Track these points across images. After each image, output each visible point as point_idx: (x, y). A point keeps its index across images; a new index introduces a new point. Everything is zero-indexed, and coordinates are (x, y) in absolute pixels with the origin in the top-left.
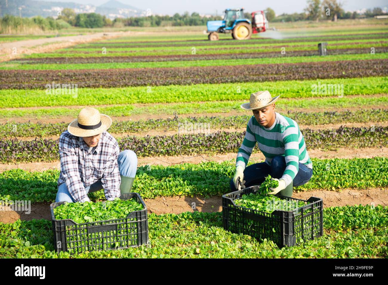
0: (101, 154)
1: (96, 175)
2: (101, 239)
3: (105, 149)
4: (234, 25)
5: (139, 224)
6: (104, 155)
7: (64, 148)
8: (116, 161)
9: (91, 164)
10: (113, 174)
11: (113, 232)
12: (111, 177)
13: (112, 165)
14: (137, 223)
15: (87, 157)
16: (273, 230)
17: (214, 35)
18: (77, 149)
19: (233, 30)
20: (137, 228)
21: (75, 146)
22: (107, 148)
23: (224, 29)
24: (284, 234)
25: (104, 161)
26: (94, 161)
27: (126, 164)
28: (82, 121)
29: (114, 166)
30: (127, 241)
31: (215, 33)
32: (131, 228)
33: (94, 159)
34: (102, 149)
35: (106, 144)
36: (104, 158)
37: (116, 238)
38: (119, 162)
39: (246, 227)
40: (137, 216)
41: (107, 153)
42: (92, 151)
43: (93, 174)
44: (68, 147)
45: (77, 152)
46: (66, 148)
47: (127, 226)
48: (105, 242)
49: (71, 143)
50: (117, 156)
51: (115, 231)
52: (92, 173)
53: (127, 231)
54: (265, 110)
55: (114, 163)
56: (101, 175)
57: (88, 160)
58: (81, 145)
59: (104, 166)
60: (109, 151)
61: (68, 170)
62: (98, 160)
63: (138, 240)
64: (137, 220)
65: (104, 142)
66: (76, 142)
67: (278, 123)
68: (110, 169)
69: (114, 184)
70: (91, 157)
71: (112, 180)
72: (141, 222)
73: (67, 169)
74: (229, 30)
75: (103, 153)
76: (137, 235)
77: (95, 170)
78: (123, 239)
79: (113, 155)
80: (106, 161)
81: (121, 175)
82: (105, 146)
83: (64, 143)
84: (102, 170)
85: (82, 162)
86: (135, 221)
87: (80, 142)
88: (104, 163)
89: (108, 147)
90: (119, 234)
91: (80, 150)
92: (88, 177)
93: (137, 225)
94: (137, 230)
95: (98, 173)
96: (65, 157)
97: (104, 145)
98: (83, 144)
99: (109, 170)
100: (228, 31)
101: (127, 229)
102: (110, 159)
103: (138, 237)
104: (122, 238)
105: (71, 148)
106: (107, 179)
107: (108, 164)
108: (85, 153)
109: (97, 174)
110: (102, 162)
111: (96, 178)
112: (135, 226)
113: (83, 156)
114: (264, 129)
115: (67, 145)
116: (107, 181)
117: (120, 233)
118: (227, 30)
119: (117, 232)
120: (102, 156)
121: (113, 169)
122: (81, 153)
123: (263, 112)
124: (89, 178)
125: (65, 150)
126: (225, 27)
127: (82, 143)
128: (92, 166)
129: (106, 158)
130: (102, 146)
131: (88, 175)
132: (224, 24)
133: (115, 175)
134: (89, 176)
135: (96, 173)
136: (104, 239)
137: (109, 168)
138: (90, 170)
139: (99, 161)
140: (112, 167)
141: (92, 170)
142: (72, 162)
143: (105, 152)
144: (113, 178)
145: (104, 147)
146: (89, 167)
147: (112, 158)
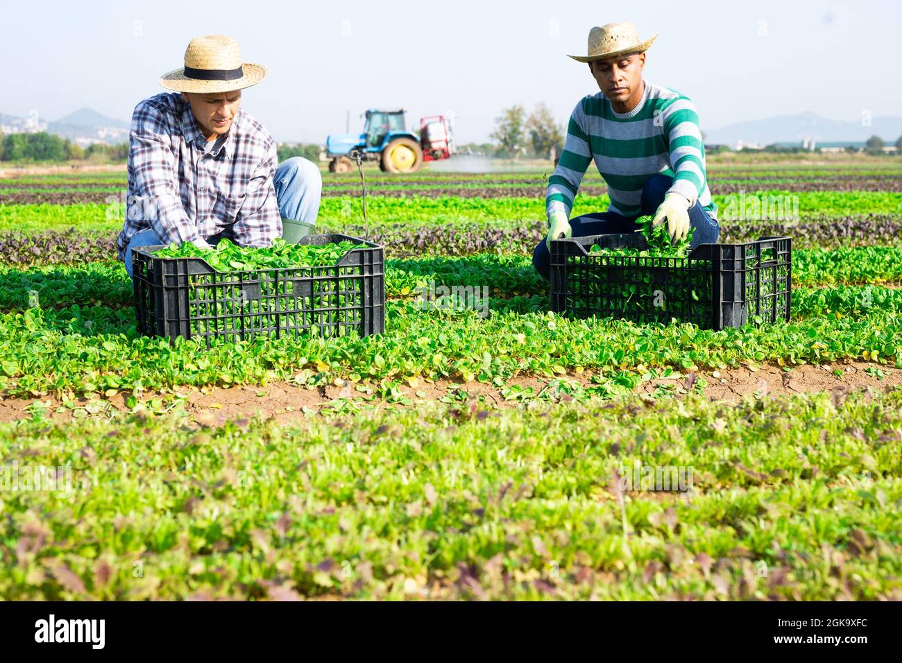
0: (234, 162)
1: (220, 213)
2: (273, 317)
3: (245, 148)
4: (386, 144)
5: (366, 282)
6: (244, 162)
7: (144, 132)
8: (270, 182)
9: (210, 184)
10: (265, 211)
11: (303, 302)
12: (259, 218)
13: (262, 190)
14: (361, 280)
15: (201, 165)
16: (694, 294)
17: (343, 162)
18: (176, 139)
19: (382, 153)
20: (362, 294)
21: (172, 130)
22: (249, 145)
23: (364, 150)
24: (721, 301)
25: (243, 176)
26: (218, 178)
27: (297, 190)
28: (198, 58)
29: (265, 192)
30: (337, 327)
31: (344, 159)
32: (346, 295)
33: (217, 171)
34: (237, 149)
35: (247, 136)
36: (243, 169)
37: (309, 315)
38: (278, 185)
39: (616, 304)
40: (362, 261)
41: (251, 157)
42: (215, 148)
43: (214, 211)
44: (155, 131)
45: (177, 147)
46: (151, 131)
47: (337, 288)
48: (283, 324)
49: (164, 122)
50: (272, 171)
51: (307, 299)
52: (212, 208)
53: (337, 302)
54: (625, 63)
55: (266, 186)
56: (234, 214)
57: (203, 172)
58: (187, 131)
59: (242, 190)
60: (254, 154)
61: (152, 182)
62: (227, 176)
63: (362, 324)
64: (362, 273)
65: (242, 132)
66: (176, 122)
67: (652, 97)
68: (257, 198)
69: (266, 235)
70: (210, 164)
71: (262, 226)
72: (371, 279)
73: (148, 180)
74: (374, 152)
75: (240, 158)
76: (362, 310)
77: (219, 200)
78: (328, 321)
79: (265, 165)
80: (248, 177)
81: (284, 217)
82: (246, 141)
83: (144, 119)
84: (238, 200)
85: (189, 174)
86: (357, 274)
87: (186, 125)
88: (242, 183)
89: (252, 143)
90: (317, 308)
91: (184, 145)
92: (203, 214)
93: (362, 287)
94: (362, 300)
95: (227, 207)
96: (146, 155)
97: (243, 139)
98: (193, 131)
99: (254, 202)
100: (372, 155)
101: (337, 295)
102: (258, 174)
103: (363, 317)
104: (325, 318)
105: (162, 133)
106: (249, 222)
107: (252, 187)
108: (198, 153)
109: (223, 211)
110: (238, 179)
111: (221, 223)
112: (358, 289)
113: (192, 163)
114: (616, 120)
115: (153, 126)
116: (248, 227)
117: (319, 303)
118: (370, 152)
119: (312, 302)
120: (239, 166)
121: (263, 199)
122: (186, 151)
123: (621, 66)
124: (205, 217)
125: (146, 136)
126: (365, 146)
127: (189, 128)
128: (213, 189)
129: (249, 170)
130: (237, 142)
131: (203, 209)
132: (363, 141)
133: (268, 213)
134: (205, 211)
135: (221, 208)
136: (281, 317)
137: (255, 196)
138: (208, 199)
139: (231, 180)
140: (261, 195)
141: (212, 198)
142: (161, 165)
143: (244, 156)
144: (262, 222)
145: (242, 145)
146: (205, 190)
147: (264, 171)
